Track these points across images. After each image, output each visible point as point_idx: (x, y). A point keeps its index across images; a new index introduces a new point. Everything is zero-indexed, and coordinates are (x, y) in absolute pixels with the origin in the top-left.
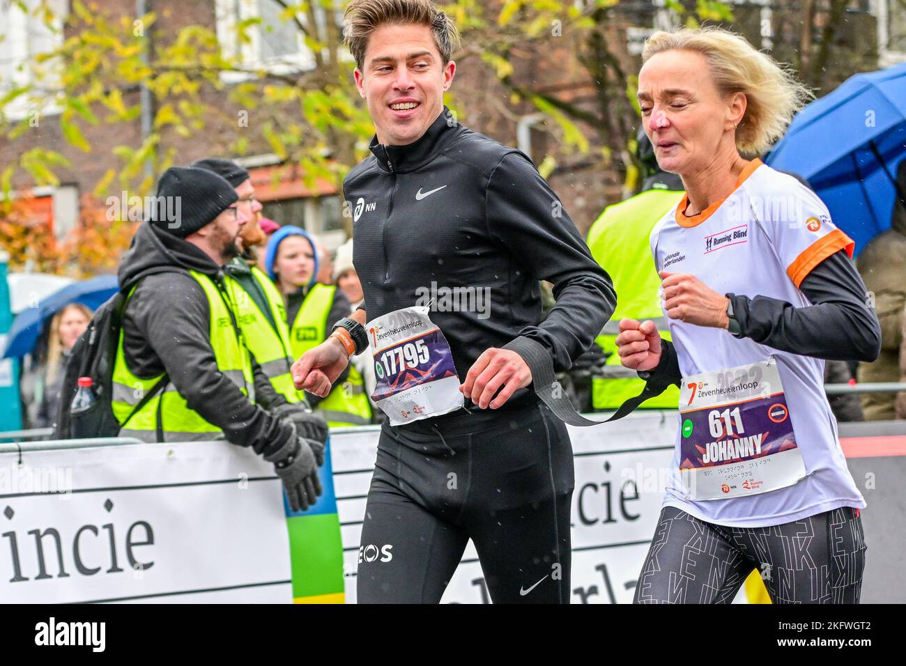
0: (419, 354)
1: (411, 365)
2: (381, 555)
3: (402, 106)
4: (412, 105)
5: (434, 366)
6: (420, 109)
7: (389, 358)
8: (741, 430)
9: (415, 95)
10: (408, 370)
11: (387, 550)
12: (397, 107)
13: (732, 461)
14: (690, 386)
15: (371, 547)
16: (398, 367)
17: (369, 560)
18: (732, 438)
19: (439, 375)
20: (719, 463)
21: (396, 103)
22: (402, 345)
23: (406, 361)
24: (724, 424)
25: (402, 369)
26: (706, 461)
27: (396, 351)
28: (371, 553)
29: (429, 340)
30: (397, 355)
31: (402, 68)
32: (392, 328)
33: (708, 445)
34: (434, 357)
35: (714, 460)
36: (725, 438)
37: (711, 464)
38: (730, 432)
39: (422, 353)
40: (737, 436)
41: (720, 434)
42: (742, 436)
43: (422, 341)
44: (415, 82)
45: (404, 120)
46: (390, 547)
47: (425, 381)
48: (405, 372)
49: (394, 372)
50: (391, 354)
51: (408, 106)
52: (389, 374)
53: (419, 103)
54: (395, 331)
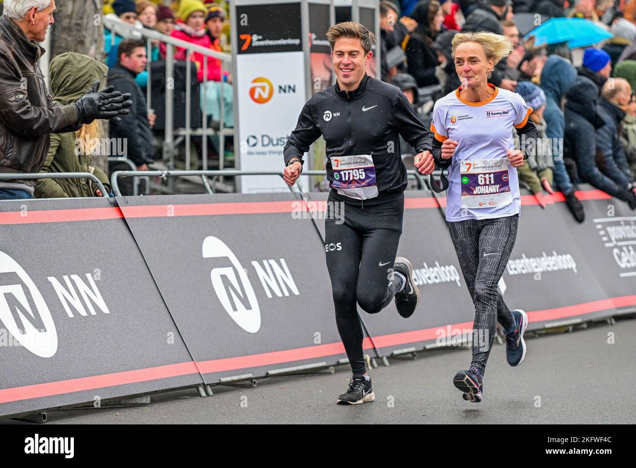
0: (360, 175)
1: (355, 178)
2: (337, 248)
3: (345, 70)
4: (349, 70)
5: (367, 181)
6: (353, 72)
7: (345, 174)
8: (492, 182)
9: (351, 67)
10: (354, 180)
11: (339, 245)
12: (343, 70)
13: (487, 194)
14: (467, 164)
15: (332, 244)
16: (349, 178)
17: (332, 250)
18: (488, 185)
19: (369, 185)
20: (481, 194)
21: (343, 69)
22: (353, 169)
23: (353, 176)
24: (485, 180)
25: (351, 179)
26: (475, 193)
27: (349, 171)
28: (332, 247)
29: (366, 170)
30: (349, 173)
31: (346, 55)
32: (349, 162)
33: (477, 187)
34: (367, 177)
35: (479, 193)
36: (485, 185)
37: (477, 194)
38: (488, 183)
39: (362, 174)
40: (490, 184)
41: (483, 183)
42: (493, 184)
43: (363, 170)
44: (351, 61)
45: (346, 76)
46: (340, 244)
47: (363, 186)
48: (352, 181)
49: (347, 179)
50: (347, 172)
51: (347, 70)
52: (344, 179)
53: (353, 70)
54: (350, 163)
